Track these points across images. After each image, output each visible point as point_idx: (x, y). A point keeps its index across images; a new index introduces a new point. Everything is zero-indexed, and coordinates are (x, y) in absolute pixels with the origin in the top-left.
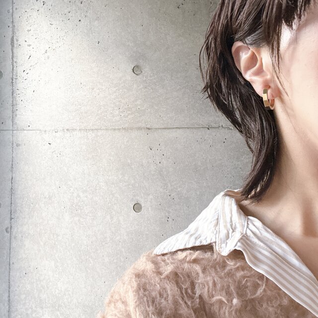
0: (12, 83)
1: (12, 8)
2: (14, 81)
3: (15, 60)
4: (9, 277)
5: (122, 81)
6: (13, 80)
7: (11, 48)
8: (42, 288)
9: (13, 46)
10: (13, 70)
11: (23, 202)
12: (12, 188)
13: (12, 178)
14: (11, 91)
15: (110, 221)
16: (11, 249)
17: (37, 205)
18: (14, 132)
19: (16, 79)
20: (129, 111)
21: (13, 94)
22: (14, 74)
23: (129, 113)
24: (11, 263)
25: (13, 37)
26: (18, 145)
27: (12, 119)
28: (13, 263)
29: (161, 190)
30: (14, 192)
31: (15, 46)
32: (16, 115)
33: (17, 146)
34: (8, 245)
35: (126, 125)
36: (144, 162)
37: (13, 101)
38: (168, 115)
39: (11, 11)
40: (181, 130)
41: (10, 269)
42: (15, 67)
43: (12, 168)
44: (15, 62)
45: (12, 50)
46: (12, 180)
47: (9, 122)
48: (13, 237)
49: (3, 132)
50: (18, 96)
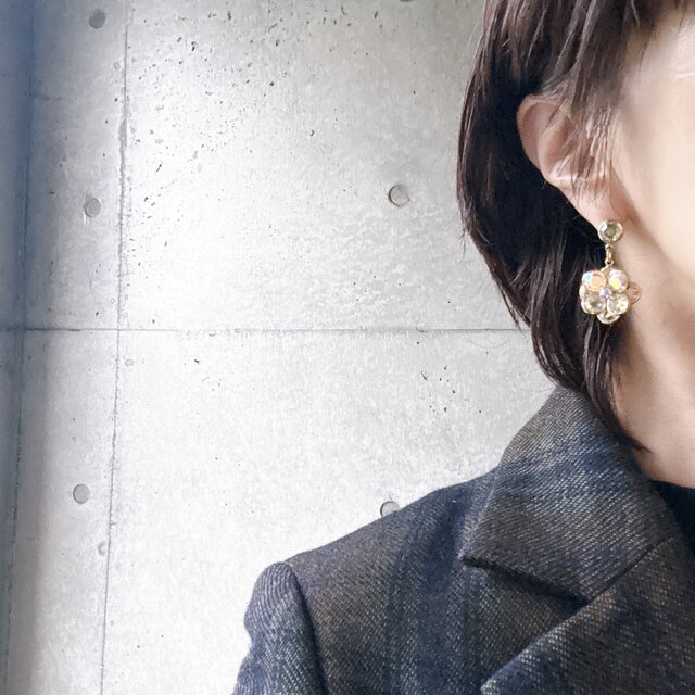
0: (121, 224)
1: (125, 60)
2: (123, 221)
3: (127, 173)
5: (364, 220)
6: (121, 219)
7: (119, 147)
9: (123, 143)
10: (122, 196)
11: (136, 488)
12: (113, 458)
13: (115, 435)
14: (118, 243)
15: (327, 538)
16: (109, 591)
17: (167, 498)
18: (121, 333)
19: (129, 216)
20: (377, 289)
21: (120, 251)
22: (125, 204)
23: (377, 295)
24: (108, 622)
25: (124, 123)
26: (129, 363)
27: (119, 305)
28: (112, 623)
29: (447, 473)
30: (117, 465)
31: (129, 142)
32: (126, 297)
33: (128, 365)
34: (103, 581)
35: (370, 323)
36: (408, 408)
37: (120, 265)
38: (469, 300)
39: (122, 64)
41: (105, 634)
42: (128, 189)
43: (115, 412)
44: (128, 179)
45: (122, 152)
46: (114, 439)
47: (112, 312)
48: (112, 564)
49: (99, 332)
50: (132, 253)
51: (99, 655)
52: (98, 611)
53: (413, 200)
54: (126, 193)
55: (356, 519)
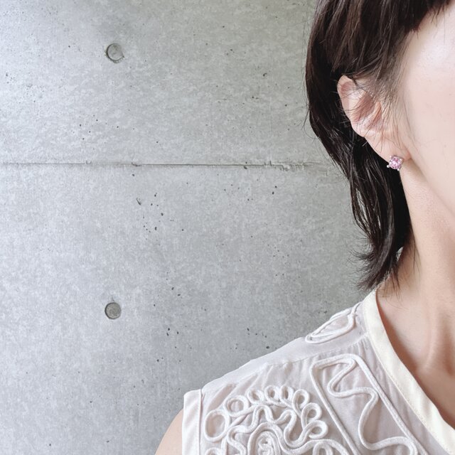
5: (87, 73)
15: (61, 334)
20: (99, 130)
23: (100, 135)
29: (157, 278)
35: (94, 158)
36: (126, 226)
38: (172, 141)
40: (195, 168)
53: (126, 57)
55: (85, 318)
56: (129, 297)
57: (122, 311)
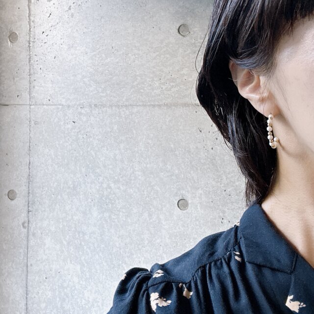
0: (29, 47)
2: (31, 45)
3: (32, 18)
4: (27, 281)
5: (165, 44)
6: (30, 43)
7: (28, 3)
8: (65, 297)
10: (30, 31)
11: (42, 191)
12: (29, 175)
13: (30, 163)
14: (28, 57)
15: (148, 219)
16: (29, 248)
17: (59, 197)
18: (32, 107)
19: (34, 42)
20: (173, 82)
22: (31, 36)
23: (173, 86)
24: (29, 265)
27: (30, 92)
28: (31, 265)
29: (214, 183)
30: (31, 179)
32: (34, 87)
33: (35, 124)
34: (25, 242)
35: (169, 101)
36: (191, 147)
37: (30, 70)
41: (27, 271)
42: (33, 27)
43: (30, 150)
44: (33, 21)
45: (29, 6)
46: (29, 165)
47: (26, 95)
48: (31, 233)
49: (19, 106)
50: (36, 63)
51: (24, 282)
52: (23, 259)
53: (192, 33)
54: (31, 30)
55: (164, 209)
56: (194, 195)
57: (190, 205)
